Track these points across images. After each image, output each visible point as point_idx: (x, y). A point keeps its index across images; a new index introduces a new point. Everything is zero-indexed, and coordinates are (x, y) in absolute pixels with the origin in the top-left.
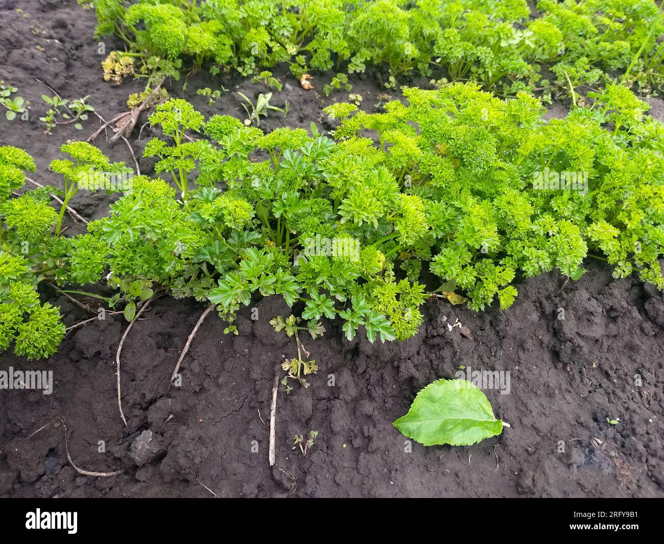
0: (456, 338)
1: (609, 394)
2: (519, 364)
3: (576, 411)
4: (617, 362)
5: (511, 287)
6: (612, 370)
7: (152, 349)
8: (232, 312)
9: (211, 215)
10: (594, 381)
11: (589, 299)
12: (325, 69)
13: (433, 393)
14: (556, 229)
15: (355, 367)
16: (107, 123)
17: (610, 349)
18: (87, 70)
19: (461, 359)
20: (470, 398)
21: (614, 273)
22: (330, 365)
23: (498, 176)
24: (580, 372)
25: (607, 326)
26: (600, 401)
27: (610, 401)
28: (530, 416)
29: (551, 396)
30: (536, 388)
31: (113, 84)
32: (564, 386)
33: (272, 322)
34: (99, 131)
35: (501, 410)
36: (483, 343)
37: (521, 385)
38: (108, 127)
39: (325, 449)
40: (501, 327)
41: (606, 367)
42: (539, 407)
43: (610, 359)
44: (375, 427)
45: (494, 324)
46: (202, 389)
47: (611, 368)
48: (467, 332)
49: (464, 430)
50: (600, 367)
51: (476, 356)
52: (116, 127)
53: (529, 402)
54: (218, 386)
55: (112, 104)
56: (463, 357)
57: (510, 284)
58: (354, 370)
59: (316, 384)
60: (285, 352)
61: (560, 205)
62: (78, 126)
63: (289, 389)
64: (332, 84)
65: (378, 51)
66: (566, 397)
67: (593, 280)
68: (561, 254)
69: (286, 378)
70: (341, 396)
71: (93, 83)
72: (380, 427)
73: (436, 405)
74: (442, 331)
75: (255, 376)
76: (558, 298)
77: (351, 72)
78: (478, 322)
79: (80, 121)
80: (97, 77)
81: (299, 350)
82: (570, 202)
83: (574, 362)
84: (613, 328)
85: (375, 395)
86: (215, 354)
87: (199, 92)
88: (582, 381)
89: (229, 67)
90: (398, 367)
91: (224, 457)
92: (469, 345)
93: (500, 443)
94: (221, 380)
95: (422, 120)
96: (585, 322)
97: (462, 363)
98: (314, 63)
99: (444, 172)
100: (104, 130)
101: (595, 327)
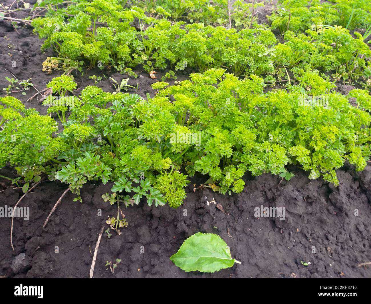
0: (212, 210)
1: (306, 248)
2: (251, 227)
3: (284, 257)
4: (313, 230)
5: (241, 180)
6: (309, 233)
7: (35, 209)
8: (77, 188)
9: (67, 133)
10: (296, 239)
11: (293, 191)
12: (163, 68)
13: (194, 241)
14: (270, 148)
15: (151, 225)
16: (39, 92)
17: (308, 222)
18: (35, 66)
19: (216, 223)
20: (217, 245)
21: (309, 176)
22: (136, 223)
23: (237, 119)
24: (289, 234)
25: (306, 208)
26: (299, 251)
27: (306, 252)
28: (255, 259)
29: (269, 247)
30: (260, 242)
31: (46, 73)
32: (277, 242)
33: (103, 196)
34: (34, 96)
35: (237, 254)
36: (230, 214)
37: (252, 240)
38: (39, 94)
39: (126, 271)
40: (239, 204)
41: (305, 232)
42: (261, 253)
43: (309, 227)
44: (159, 260)
45: (236, 203)
46: (60, 233)
47: (308, 232)
48: (220, 207)
49: (209, 264)
50: (301, 232)
51: (226, 222)
52: (44, 94)
53: (255, 250)
54: (70, 232)
55: (43, 83)
56: (217, 222)
57: (240, 178)
58: (150, 227)
59: (127, 234)
60: (109, 214)
61: (274, 136)
62: (24, 94)
63: (109, 235)
64: (165, 76)
65: (192, 59)
66: (278, 248)
67: (299, 180)
68: (271, 162)
69: (109, 229)
70: (140, 241)
71: (37, 73)
72: (162, 260)
73: (196, 248)
74: (203, 205)
75: (90, 227)
76: (276, 190)
77: (176, 70)
78: (227, 202)
79: (25, 91)
80: (39, 70)
81: (118, 213)
82: (280, 134)
83: (285, 228)
84: (310, 209)
85: (161, 241)
86: (71, 213)
87: (90, 77)
88: (289, 239)
89: (110, 66)
90: (176, 225)
91: (66, 272)
92: (222, 215)
93: (234, 273)
94: (71, 228)
95: (197, 89)
96: (293, 205)
97: (216, 225)
98: (157, 65)
99: (206, 116)
100: (37, 95)
101: (298, 208)
